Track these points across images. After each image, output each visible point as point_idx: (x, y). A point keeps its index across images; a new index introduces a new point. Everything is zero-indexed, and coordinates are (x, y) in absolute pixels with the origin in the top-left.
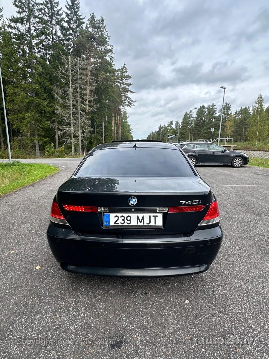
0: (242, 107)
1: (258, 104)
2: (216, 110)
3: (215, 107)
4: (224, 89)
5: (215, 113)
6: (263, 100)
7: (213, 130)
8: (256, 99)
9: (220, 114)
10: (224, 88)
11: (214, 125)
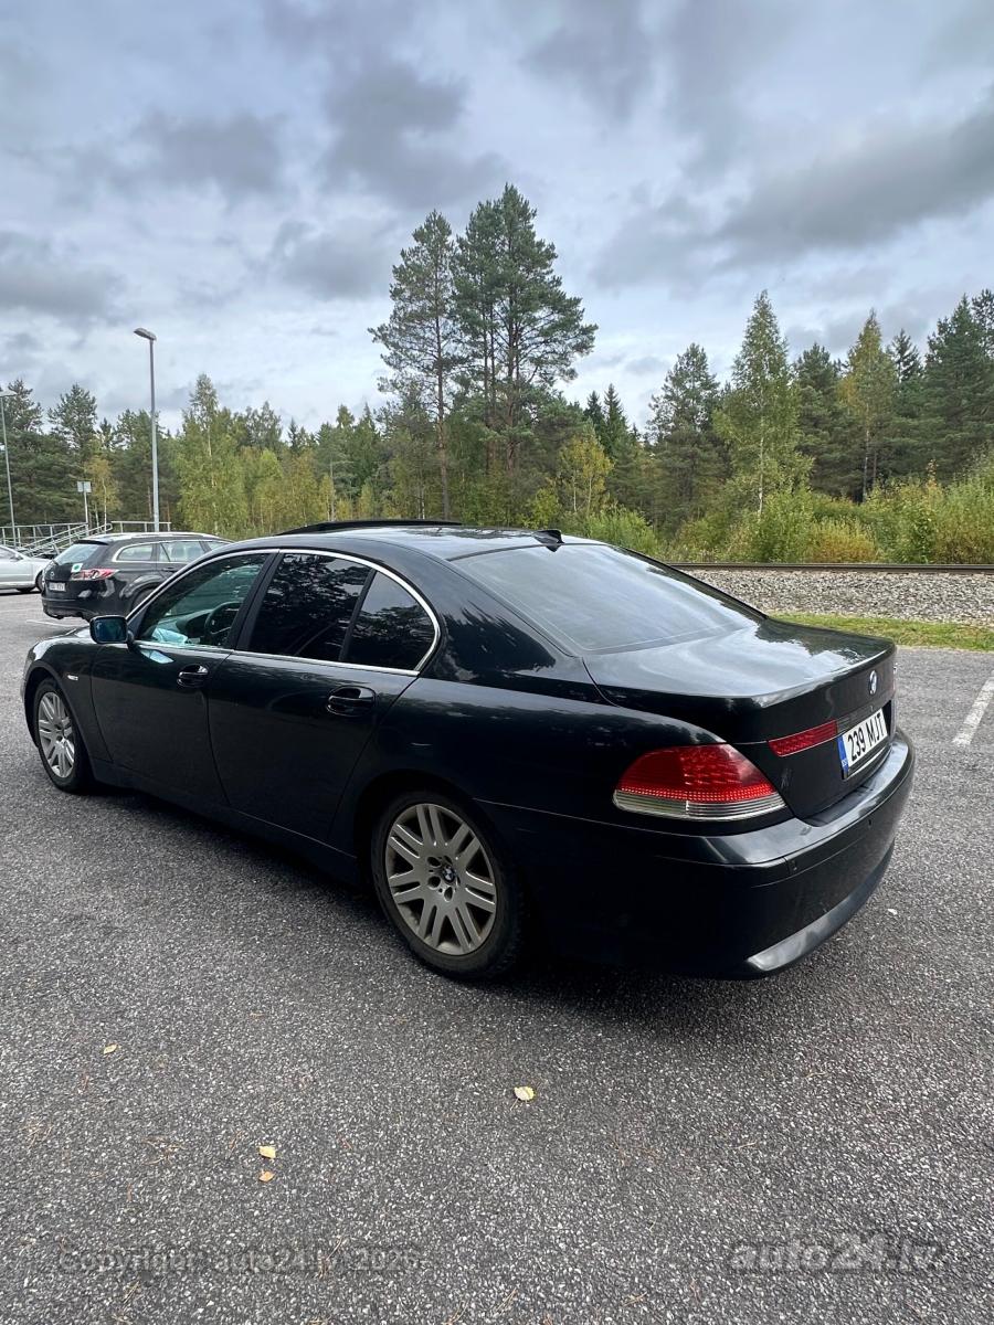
0: (128, 411)
1: (200, 407)
2: (36, 411)
3: (29, 397)
4: (148, 341)
5: (36, 423)
6: (213, 395)
7: (89, 490)
8: (194, 389)
9: (54, 426)
10: (149, 338)
11: (38, 468)
